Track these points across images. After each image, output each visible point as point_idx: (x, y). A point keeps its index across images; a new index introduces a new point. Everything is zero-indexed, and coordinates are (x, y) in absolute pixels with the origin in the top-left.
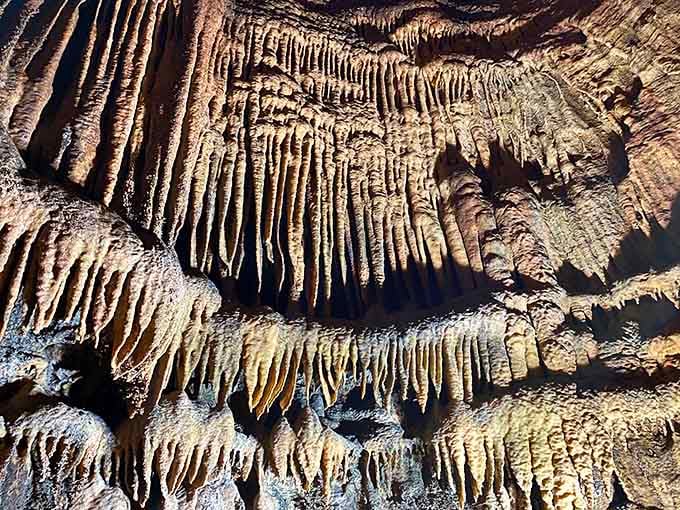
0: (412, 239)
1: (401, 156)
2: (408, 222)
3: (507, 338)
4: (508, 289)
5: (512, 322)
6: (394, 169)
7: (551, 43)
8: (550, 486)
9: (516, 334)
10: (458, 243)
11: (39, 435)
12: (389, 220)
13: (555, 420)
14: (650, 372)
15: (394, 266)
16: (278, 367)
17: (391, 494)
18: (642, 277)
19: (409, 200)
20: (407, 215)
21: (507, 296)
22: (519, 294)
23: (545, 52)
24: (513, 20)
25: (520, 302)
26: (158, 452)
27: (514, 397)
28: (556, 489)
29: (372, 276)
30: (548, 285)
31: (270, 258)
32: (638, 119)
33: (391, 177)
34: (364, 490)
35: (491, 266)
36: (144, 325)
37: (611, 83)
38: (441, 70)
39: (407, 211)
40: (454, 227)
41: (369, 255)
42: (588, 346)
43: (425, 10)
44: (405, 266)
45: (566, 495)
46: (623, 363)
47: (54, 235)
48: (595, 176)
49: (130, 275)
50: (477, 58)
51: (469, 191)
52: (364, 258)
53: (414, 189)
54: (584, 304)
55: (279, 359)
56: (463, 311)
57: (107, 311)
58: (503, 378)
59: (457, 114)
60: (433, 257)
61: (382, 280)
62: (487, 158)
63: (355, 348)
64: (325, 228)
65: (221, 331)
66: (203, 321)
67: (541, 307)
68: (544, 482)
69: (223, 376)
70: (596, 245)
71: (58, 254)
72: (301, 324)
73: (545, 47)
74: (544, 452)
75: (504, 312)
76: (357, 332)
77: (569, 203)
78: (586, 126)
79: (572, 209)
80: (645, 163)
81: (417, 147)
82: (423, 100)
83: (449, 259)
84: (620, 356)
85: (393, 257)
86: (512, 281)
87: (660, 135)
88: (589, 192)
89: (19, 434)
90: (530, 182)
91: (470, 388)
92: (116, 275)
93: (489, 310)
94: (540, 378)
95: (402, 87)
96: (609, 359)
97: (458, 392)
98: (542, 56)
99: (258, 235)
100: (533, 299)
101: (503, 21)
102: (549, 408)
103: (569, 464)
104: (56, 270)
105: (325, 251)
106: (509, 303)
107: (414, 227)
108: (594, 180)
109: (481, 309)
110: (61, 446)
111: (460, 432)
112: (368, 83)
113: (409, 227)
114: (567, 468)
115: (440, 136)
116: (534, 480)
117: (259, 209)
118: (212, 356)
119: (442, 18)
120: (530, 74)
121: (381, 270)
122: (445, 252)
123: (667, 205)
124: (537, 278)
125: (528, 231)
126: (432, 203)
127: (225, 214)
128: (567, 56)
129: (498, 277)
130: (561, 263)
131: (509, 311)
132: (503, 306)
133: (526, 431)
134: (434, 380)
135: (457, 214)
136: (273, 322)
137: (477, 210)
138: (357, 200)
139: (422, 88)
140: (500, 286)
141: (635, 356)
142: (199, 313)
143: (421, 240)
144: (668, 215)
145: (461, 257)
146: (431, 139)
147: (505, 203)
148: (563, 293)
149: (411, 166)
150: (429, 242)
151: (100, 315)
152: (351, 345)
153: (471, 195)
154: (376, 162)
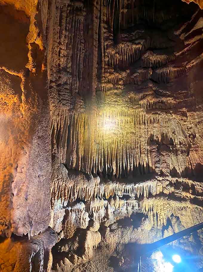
0: (140, 159)
1: (139, 138)
2: (140, 155)
3: (156, 186)
4: (158, 175)
5: (158, 183)
6: (137, 141)
7: (180, 114)
8: (159, 214)
9: (158, 186)
10: (150, 162)
11: (76, 209)
12: (135, 155)
13: (162, 203)
14: (182, 197)
15: (135, 166)
16: (111, 192)
17: (132, 207)
18: (186, 179)
19: (140, 149)
20: (140, 153)
21: (158, 177)
22: (160, 177)
23: (178, 116)
24: (173, 100)
25: (161, 179)
26: (92, 208)
27: (155, 198)
28: (160, 214)
29: (130, 168)
30: (167, 176)
31: (109, 166)
32: (193, 144)
33: (136, 144)
34: (127, 207)
35: (156, 169)
36: (89, 194)
37: (191, 131)
38: (151, 116)
39: (139, 152)
40: (149, 157)
41: (130, 163)
42: (172, 189)
43: (149, 94)
44: (138, 166)
45: (162, 215)
46: (178, 195)
47: (76, 186)
48: (184, 150)
49: (87, 187)
50: (161, 112)
51: (154, 150)
52: (129, 164)
53: (142, 147)
54: (174, 180)
55: (111, 190)
56: (148, 180)
57: (84, 195)
58: (154, 194)
59: (154, 127)
60: (144, 164)
61: (132, 170)
62: (160, 140)
63: (126, 187)
64: (120, 159)
65: (101, 187)
66: (98, 185)
67: (165, 181)
68: (158, 213)
69: (101, 194)
70: (180, 167)
71: (76, 189)
72: (115, 183)
73: (178, 114)
74: (159, 208)
75: (156, 181)
76: (126, 184)
77: (177, 155)
78: (184, 137)
79: (177, 157)
80: (192, 154)
81: (143, 135)
82: (146, 122)
83: (148, 164)
84: (177, 193)
85: (135, 163)
86: (160, 173)
87: (196, 151)
88: (181, 154)
89: (73, 209)
90: (170, 146)
91: (148, 194)
92: (85, 188)
93: (153, 181)
94: (161, 195)
95: (141, 118)
96: (175, 193)
97: (145, 195)
98: (177, 117)
99: (106, 163)
100: (163, 178)
101: (171, 99)
102: (161, 201)
103: (163, 211)
104: (76, 191)
105: (120, 164)
106: (158, 179)
107: (141, 156)
108: (183, 151)
109: (152, 180)
110: (79, 210)
111: (144, 203)
112: (132, 117)
113: (140, 156)
114: (162, 211)
115: (149, 133)
116: (157, 212)
117: (106, 159)
118: (99, 191)
119: (153, 98)
120: (174, 119)
121: (132, 168)
122: (147, 162)
123: (195, 165)
124: (165, 173)
125: (166, 162)
126: (146, 150)
127: (100, 161)
128: (183, 120)
129: (157, 172)
130: (173, 168)
131: (158, 180)
132: (157, 179)
133: (156, 205)
134: (141, 192)
135: (151, 154)
136: (110, 184)
137: (155, 155)
138: (128, 151)
139: (146, 119)
140: (157, 174)
141: (180, 194)
142: (97, 185)
143: (142, 159)
144: (194, 167)
145: (150, 165)
146: (147, 133)
147: (162, 154)
148: (170, 177)
149: (141, 140)
150: (144, 161)
151: (83, 195)
152: (125, 187)
153: (154, 151)
154: (133, 140)
